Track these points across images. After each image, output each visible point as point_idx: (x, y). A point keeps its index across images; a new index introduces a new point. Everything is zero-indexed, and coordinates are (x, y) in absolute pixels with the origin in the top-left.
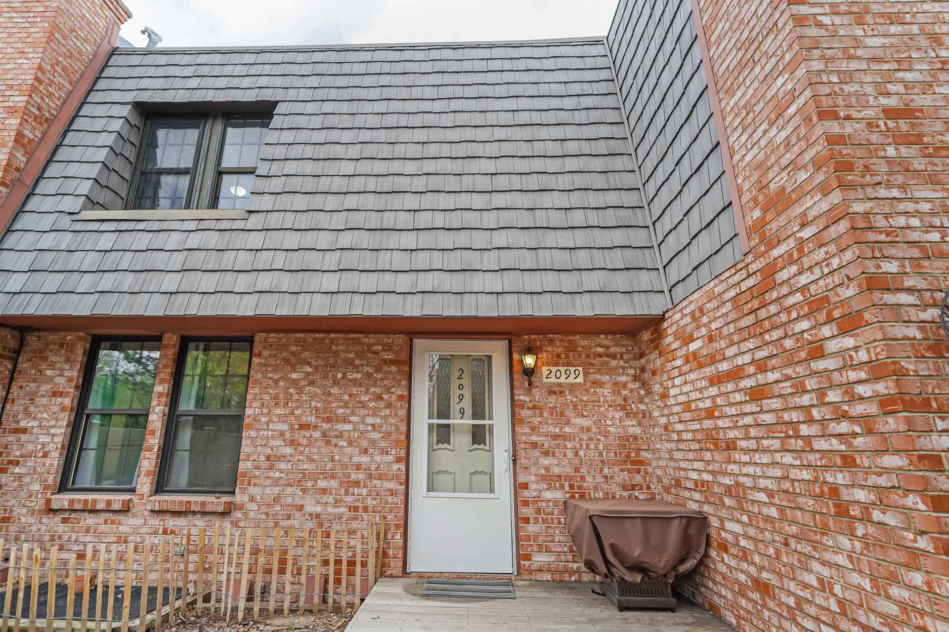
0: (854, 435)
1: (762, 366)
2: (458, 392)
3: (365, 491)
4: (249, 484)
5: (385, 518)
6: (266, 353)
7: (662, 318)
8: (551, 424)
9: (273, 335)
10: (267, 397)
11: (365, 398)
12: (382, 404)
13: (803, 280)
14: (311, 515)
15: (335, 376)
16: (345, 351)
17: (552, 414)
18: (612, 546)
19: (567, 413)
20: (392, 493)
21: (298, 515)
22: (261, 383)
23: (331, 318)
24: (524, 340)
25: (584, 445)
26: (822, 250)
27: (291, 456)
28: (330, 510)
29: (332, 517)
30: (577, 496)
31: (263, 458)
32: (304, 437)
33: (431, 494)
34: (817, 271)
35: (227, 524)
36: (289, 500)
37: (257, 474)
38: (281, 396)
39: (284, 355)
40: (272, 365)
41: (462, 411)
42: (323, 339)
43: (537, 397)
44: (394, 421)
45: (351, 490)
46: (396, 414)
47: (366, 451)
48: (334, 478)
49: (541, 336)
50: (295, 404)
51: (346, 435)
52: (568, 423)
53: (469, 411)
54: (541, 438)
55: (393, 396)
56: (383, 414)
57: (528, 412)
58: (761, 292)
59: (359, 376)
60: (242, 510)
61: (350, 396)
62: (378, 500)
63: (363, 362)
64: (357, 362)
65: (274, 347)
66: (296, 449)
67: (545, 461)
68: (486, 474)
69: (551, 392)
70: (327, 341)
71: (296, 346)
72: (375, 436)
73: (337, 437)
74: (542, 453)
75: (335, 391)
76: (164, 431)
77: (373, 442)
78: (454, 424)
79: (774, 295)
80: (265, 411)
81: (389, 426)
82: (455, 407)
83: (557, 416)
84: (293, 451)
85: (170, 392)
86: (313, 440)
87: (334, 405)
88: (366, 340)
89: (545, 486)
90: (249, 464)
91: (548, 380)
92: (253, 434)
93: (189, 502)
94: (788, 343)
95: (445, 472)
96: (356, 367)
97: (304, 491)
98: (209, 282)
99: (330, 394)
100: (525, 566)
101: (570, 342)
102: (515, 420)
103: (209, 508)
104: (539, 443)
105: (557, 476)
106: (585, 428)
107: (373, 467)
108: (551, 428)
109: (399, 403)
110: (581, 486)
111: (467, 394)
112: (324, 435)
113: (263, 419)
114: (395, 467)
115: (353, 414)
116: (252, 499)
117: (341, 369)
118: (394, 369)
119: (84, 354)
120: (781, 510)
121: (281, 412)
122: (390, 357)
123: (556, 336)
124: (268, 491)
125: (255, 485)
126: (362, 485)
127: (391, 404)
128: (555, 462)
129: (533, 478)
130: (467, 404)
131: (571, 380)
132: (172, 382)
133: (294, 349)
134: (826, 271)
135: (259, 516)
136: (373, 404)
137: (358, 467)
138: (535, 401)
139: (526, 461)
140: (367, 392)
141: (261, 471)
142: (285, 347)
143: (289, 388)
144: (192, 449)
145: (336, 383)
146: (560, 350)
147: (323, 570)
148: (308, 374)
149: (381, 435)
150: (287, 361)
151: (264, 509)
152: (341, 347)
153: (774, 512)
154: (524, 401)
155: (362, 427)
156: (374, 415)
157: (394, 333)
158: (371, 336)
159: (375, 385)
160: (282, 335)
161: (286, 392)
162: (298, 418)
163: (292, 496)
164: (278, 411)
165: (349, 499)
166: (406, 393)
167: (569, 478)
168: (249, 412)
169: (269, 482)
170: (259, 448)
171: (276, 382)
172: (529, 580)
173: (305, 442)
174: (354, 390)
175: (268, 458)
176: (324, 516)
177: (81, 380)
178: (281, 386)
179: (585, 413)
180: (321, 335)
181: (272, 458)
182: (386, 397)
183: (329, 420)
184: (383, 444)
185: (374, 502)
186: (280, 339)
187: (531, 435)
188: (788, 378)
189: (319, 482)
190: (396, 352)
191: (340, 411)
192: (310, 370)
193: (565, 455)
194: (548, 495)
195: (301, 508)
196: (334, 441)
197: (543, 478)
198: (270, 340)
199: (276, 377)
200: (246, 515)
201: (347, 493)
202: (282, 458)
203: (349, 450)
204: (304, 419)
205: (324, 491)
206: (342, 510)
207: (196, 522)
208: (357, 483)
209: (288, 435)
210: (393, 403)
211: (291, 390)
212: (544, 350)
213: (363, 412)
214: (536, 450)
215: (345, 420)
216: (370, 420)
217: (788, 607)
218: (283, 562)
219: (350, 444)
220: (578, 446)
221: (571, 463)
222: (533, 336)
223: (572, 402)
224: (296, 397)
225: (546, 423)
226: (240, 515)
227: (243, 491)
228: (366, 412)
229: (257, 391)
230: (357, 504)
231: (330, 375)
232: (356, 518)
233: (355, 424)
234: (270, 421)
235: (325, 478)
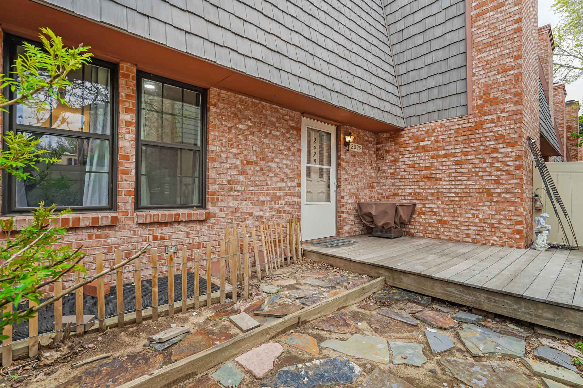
0: (502, 175)
1: (466, 154)
2: (314, 150)
3: (283, 202)
4: (218, 200)
6: (220, 105)
7: (402, 129)
8: (352, 170)
9: (224, 92)
10: (224, 139)
11: (282, 148)
12: (290, 153)
13: (496, 129)
14: (257, 217)
15: (265, 131)
16: (271, 116)
17: (352, 165)
19: (356, 165)
20: (295, 203)
21: (250, 218)
22: (219, 128)
24: (345, 128)
25: (360, 180)
26: (508, 122)
27: (243, 181)
28: (268, 214)
29: (268, 218)
31: (225, 183)
32: (250, 169)
33: (308, 203)
34: (503, 128)
35: (205, 227)
36: (244, 210)
37: (223, 193)
38: (234, 140)
39: (233, 109)
40: (225, 116)
41: (315, 161)
42: (258, 104)
44: (296, 163)
45: (277, 202)
46: (297, 160)
47: (283, 180)
48: (268, 195)
50: (243, 147)
51: (273, 170)
52: (356, 170)
53: (318, 161)
54: (348, 176)
55: (295, 148)
56: (291, 159)
58: (473, 130)
59: (278, 133)
60: (215, 217)
61: (274, 146)
63: (281, 125)
64: (277, 125)
65: (226, 102)
66: (245, 177)
67: (349, 187)
69: (352, 155)
70: (260, 106)
71: (241, 104)
72: (287, 171)
73: (268, 171)
74: (348, 183)
75: (266, 141)
76: (135, 157)
77: (287, 175)
79: (480, 131)
80: (224, 149)
81: (294, 166)
82: (312, 158)
85: (135, 122)
86: (255, 171)
87: (266, 150)
88: (281, 111)
89: (349, 198)
90: (217, 187)
91: (352, 149)
92: (217, 165)
93: (178, 215)
94: (482, 148)
96: (277, 128)
97: (253, 203)
99: (263, 143)
100: (340, 232)
101: (359, 132)
102: (339, 167)
103: (194, 218)
104: (348, 178)
106: (361, 173)
107: (287, 189)
109: (298, 153)
110: (359, 197)
111: (317, 152)
112: (262, 169)
113: (223, 155)
114: (296, 189)
115: (277, 157)
116: (221, 210)
117: (268, 127)
118: (295, 132)
120: (460, 197)
121: (235, 151)
122: (293, 124)
123: (355, 128)
124: (231, 204)
125: (222, 200)
126: (282, 198)
128: (352, 187)
129: (345, 194)
130: (317, 157)
131: (358, 150)
132: (134, 112)
133: (240, 106)
134: (507, 128)
135: (227, 220)
136: (286, 152)
137: (280, 189)
138: (347, 159)
140: (283, 145)
141: (225, 191)
142: (233, 104)
143: (238, 135)
145: (266, 136)
146: (356, 136)
148: (249, 127)
149: (290, 171)
150: (236, 115)
151: (230, 216)
152: (268, 112)
153: (457, 199)
155: (281, 165)
156: (287, 159)
157: (296, 110)
158: (284, 109)
159: (286, 141)
160: (230, 94)
161: (237, 138)
162: (246, 156)
163: (246, 206)
164: (233, 150)
165: (276, 207)
166: (301, 148)
167: (356, 194)
169: (230, 198)
170: (222, 175)
173: (251, 173)
174: (276, 142)
175: (229, 182)
176: (264, 218)
178: (232, 133)
179: (361, 166)
180: (256, 101)
181: (232, 183)
182: (292, 148)
183: (263, 160)
184: (291, 176)
185: (288, 208)
186: (230, 96)
188: (478, 158)
189: (260, 198)
190: (296, 123)
191: (270, 155)
192: (251, 124)
193: (355, 184)
194: (349, 201)
195: (252, 214)
196: (267, 173)
197: (348, 194)
198: (222, 95)
199: (229, 125)
200: (218, 220)
201: (275, 204)
202: (237, 183)
203: (275, 179)
204: (249, 157)
205: (263, 203)
206: (273, 213)
207: (182, 229)
208: (280, 198)
209: (240, 168)
210: (295, 153)
211: (240, 137)
213: (281, 157)
215: (272, 161)
219: (275, 175)
220: (358, 180)
221: (356, 187)
222: (348, 127)
223: (358, 160)
224: (243, 142)
225: (350, 170)
226: (214, 221)
227: (213, 205)
228: (283, 157)
229: (216, 133)
230: (280, 210)
231: (263, 130)
232: (280, 217)
233: (278, 163)
234: (228, 157)
235: (264, 195)
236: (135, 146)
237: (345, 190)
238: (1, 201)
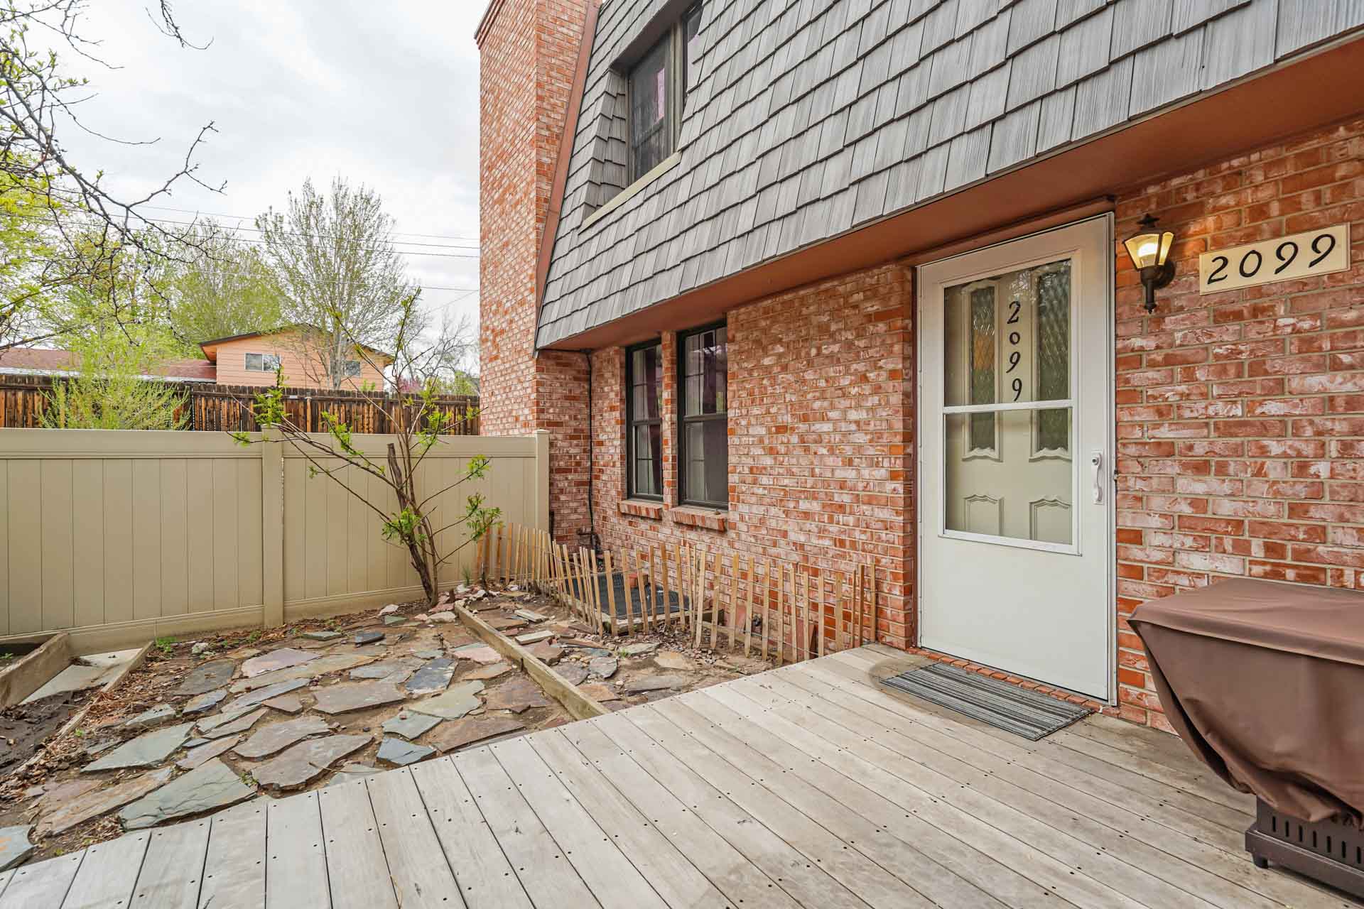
4: (738, 501)
5: (878, 561)
6: (739, 336)
8: (1220, 396)
9: (743, 310)
10: (744, 394)
11: (845, 382)
12: (867, 389)
14: (795, 544)
15: (808, 354)
16: (818, 313)
17: (1222, 371)
19: (1275, 363)
20: (888, 526)
21: (782, 542)
22: (738, 377)
24: (1149, 198)
27: (771, 468)
28: (815, 541)
29: (816, 550)
31: (747, 470)
32: (782, 443)
33: (950, 533)
35: (725, 543)
36: (774, 524)
37: (744, 489)
38: (756, 390)
39: (755, 334)
40: (745, 351)
41: (1017, 387)
42: (791, 301)
43: (1179, 335)
44: (884, 414)
45: (836, 516)
46: (888, 403)
47: (850, 462)
48: (816, 499)
49: (1200, 174)
50: (770, 400)
51: (826, 438)
52: (1278, 389)
53: (1030, 385)
54: (1187, 433)
55: (882, 372)
56: (869, 404)
57: (1152, 374)
59: (835, 348)
60: (735, 529)
61: (827, 381)
62: (869, 534)
63: (841, 325)
64: (833, 327)
65: (745, 326)
66: (775, 459)
67: (1194, 486)
69: (1226, 317)
70: (797, 303)
71: (765, 318)
72: (861, 438)
73: (816, 442)
74: (1185, 466)
75: (809, 375)
76: (676, 440)
77: (859, 448)
80: (744, 411)
81: (878, 423)
83: (1238, 375)
84: (773, 462)
85: (676, 397)
86: (790, 446)
87: (810, 396)
88: (841, 289)
89: (1189, 542)
90: (737, 478)
91: (1215, 286)
92: (737, 440)
96: (832, 335)
97: (787, 513)
99: (804, 381)
100: (1128, 693)
101: (1307, 158)
102: (1117, 394)
103: (709, 524)
104: (1180, 444)
105: (1229, 521)
106: (1340, 401)
107: (861, 486)
108: (1219, 408)
109: (891, 383)
112: (802, 439)
113: (744, 423)
114: (890, 486)
115: (833, 407)
116: (742, 519)
117: (814, 342)
118: (881, 327)
119: (621, 367)
121: (758, 412)
122: (875, 308)
123: (1255, 156)
124: (754, 510)
125: (743, 502)
126: (848, 510)
127: (880, 387)
128: (1226, 488)
129: (1155, 522)
131: (1298, 270)
132: (675, 386)
133: (764, 323)
135: (749, 538)
136: (856, 389)
137: (842, 485)
138: (1170, 345)
140: (847, 373)
141: (747, 486)
142: (755, 324)
143: (763, 379)
145: (810, 364)
146: (1266, 192)
147: (812, 614)
148: (780, 356)
149: (869, 437)
150: (758, 343)
151: (752, 531)
152: (813, 308)
155: (844, 427)
156: (858, 407)
157: (878, 265)
158: (848, 279)
159: (857, 359)
160: (751, 308)
162: (774, 418)
163: (776, 517)
164: (755, 410)
165: (833, 528)
166: (907, 366)
167: (1267, 528)
168: (731, 414)
169: (754, 499)
170: (743, 458)
171: (750, 371)
172: (1142, 724)
173: (783, 449)
174: (831, 372)
175: (751, 469)
176: (809, 548)
178: (755, 378)
179: (1347, 358)
181: (755, 470)
182: (871, 375)
183: (805, 419)
184: (871, 451)
185: (863, 537)
186: (750, 313)
189: (801, 502)
190: (885, 299)
191: (817, 405)
192: (781, 350)
193: (1259, 473)
194: (1197, 561)
195: (785, 534)
196: (813, 447)
197: (1184, 523)
198: (741, 317)
199: (750, 366)
200: (739, 535)
201: (831, 520)
202: (763, 470)
203: (830, 461)
204: (780, 418)
205: (807, 515)
206: (827, 543)
207: (703, 539)
208: (841, 508)
209: (766, 441)
210: (883, 385)
211: (765, 382)
213: (845, 403)
214: (1169, 461)
215: (824, 418)
216: (853, 415)
218: (773, 594)
219: (832, 451)
222: (1175, 182)
223: (1296, 331)
224: (770, 390)
225: (1204, 396)
226: (734, 536)
227: (734, 508)
228: (847, 403)
229: (735, 387)
230: (843, 537)
231: (803, 354)
232: (843, 556)
233: (835, 421)
234: (749, 424)
235: (806, 498)
236: (675, 426)
237: (1157, 502)
238: (625, 487)
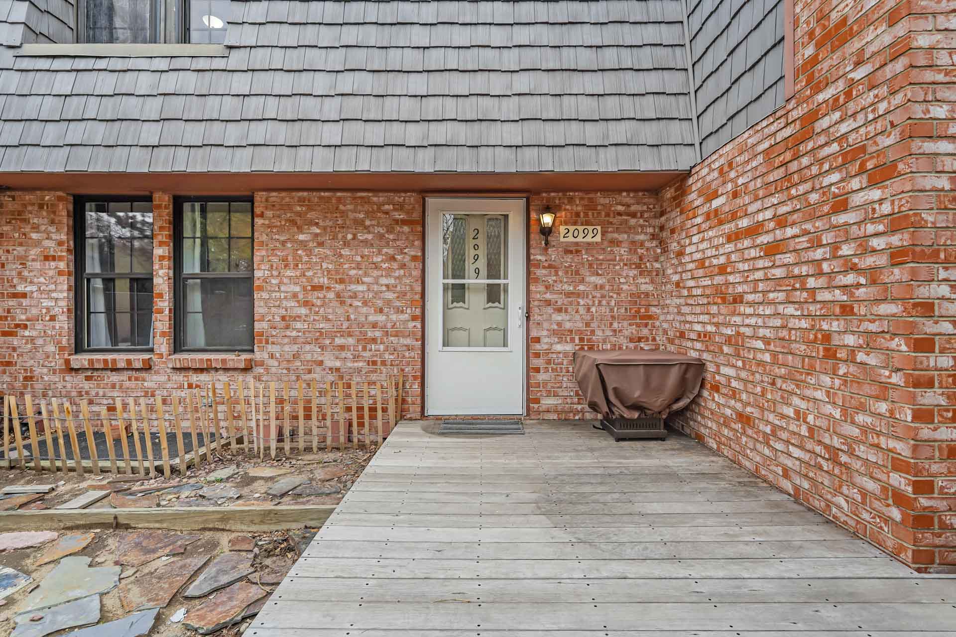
0: (858, 286)
1: (782, 222)
2: (473, 252)
3: (382, 347)
4: (267, 343)
5: (403, 370)
6: (269, 213)
7: (688, 174)
8: (566, 282)
9: (274, 194)
10: (275, 259)
11: (379, 259)
12: (395, 265)
14: (331, 369)
15: (344, 237)
16: (354, 211)
17: (567, 273)
18: (615, 390)
19: (582, 271)
20: (409, 348)
21: (318, 369)
22: (267, 245)
23: (336, 175)
24: (543, 198)
25: (597, 302)
27: (306, 316)
28: (350, 364)
29: (351, 371)
30: (586, 348)
31: (278, 319)
32: (318, 298)
33: (446, 349)
35: (250, 378)
36: (309, 357)
37: (274, 333)
38: (290, 258)
39: (289, 215)
40: (276, 227)
41: (477, 272)
42: (329, 198)
43: (553, 256)
44: (408, 281)
45: (369, 347)
46: (410, 275)
47: (381, 311)
48: (351, 336)
49: (560, 194)
50: (304, 267)
51: (360, 295)
52: (582, 281)
53: (484, 271)
54: (555, 296)
55: (407, 256)
56: (397, 274)
57: (544, 271)
58: (795, 143)
59: (370, 237)
60: (263, 366)
61: (362, 257)
62: (396, 355)
63: (374, 222)
64: (368, 223)
65: (277, 207)
66: (310, 309)
67: (558, 317)
68: (500, 330)
69: (568, 252)
70: (334, 201)
71: (301, 206)
72: (390, 296)
73: (351, 297)
74: (554, 309)
75: (346, 252)
76: (172, 295)
77: (388, 302)
78: (469, 284)
80: (275, 273)
81: (404, 287)
82: (470, 268)
83: (572, 275)
84: (308, 312)
85: (172, 255)
86: (327, 300)
87: (346, 266)
88: (375, 199)
89: (556, 340)
90: (265, 325)
91: (566, 240)
92: (265, 295)
93: (210, 360)
94: (814, 197)
95: (461, 329)
96: (366, 228)
97: (322, 348)
98: (194, 134)
99: (341, 256)
100: (534, 408)
101: (591, 200)
102: (530, 278)
103: (230, 365)
104: (553, 301)
105: (569, 331)
106: (598, 286)
107: (389, 325)
108: (566, 287)
109: (413, 264)
110: (590, 339)
111: (482, 252)
112: (338, 295)
113: (274, 281)
114: (411, 324)
115: (366, 274)
116: (272, 356)
117: (351, 230)
118: (406, 229)
119: (68, 216)
120: (772, 353)
121: (292, 274)
122: (402, 217)
123: (577, 194)
124: (287, 348)
125: (273, 343)
126: (379, 342)
127: (405, 265)
128: (568, 318)
129: (545, 333)
130: (482, 264)
131: (589, 239)
132: (172, 244)
133: (299, 209)
134: (871, 117)
135: (280, 371)
136: (387, 265)
137: (374, 325)
138: (551, 260)
139: (539, 317)
140: (380, 252)
141: (278, 331)
142: (289, 207)
143: (297, 250)
144: (204, 312)
145: (346, 244)
146: (579, 208)
147: (347, 415)
148: (317, 235)
149: (396, 295)
150: (293, 222)
151: (284, 365)
152: (349, 207)
153: (767, 357)
154: (540, 260)
155: (376, 288)
156: (388, 276)
157: (406, 191)
158: (381, 194)
159: (387, 245)
160: (284, 194)
161: (295, 256)
162: (310, 279)
163: (311, 352)
164: (289, 273)
165: (367, 354)
166: (420, 254)
167: (580, 332)
168: (258, 274)
169: (286, 340)
170: (273, 309)
171: (283, 243)
172: (539, 419)
173: (319, 303)
174: (366, 252)
175: (283, 318)
176: (344, 370)
177: (72, 243)
178: (288, 248)
179: (600, 272)
180: (327, 194)
181: (287, 318)
182: (399, 257)
183: (342, 281)
184: (398, 304)
185: (392, 357)
186: (283, 198)
187: (545, 293)
188: (806, 233)
189: (336, 339)
190: (408, 213)
191: (352, 272)
192: (318, 231)
193: (577, 312)
194: (559, 347)
195: (321, 363)
196: (349, 301)
197: (554, 333)
198: (272, 199)
199: (282, 238)
200: (267, 370)
201: (364, 349)
202: (297, 318)
203: (364, 310)
204: (316, 280)
205: (342, 348)
206: (361, 364)
207: (220, 378)
208: (374, 340)
209: (301, 296)
210: (407, 264)
211: (300, 252)
212: (563, 208)
213: (376, 273)
214: (549, 308)
215: (359, 282)
216: (384, 281)
217: (765, 433)
218: (308, 409)
219: (365, 303)
220: (591, 303)
221: (582, 319)
222: (553, 194)
223: (588, 260)
224: (305, 259)
225: (561, 282)
226: (262, 371)
227: (262, 349)
228: (380, 273)
229: (264, 253)
230: (375, 359)
231: (340, 236)
232: (375, 371)
233: (369, 284)
234: (281, 283)
235: (341, 336)
236: (172, 281)
237: (546, 325)
238: (73, 341)
